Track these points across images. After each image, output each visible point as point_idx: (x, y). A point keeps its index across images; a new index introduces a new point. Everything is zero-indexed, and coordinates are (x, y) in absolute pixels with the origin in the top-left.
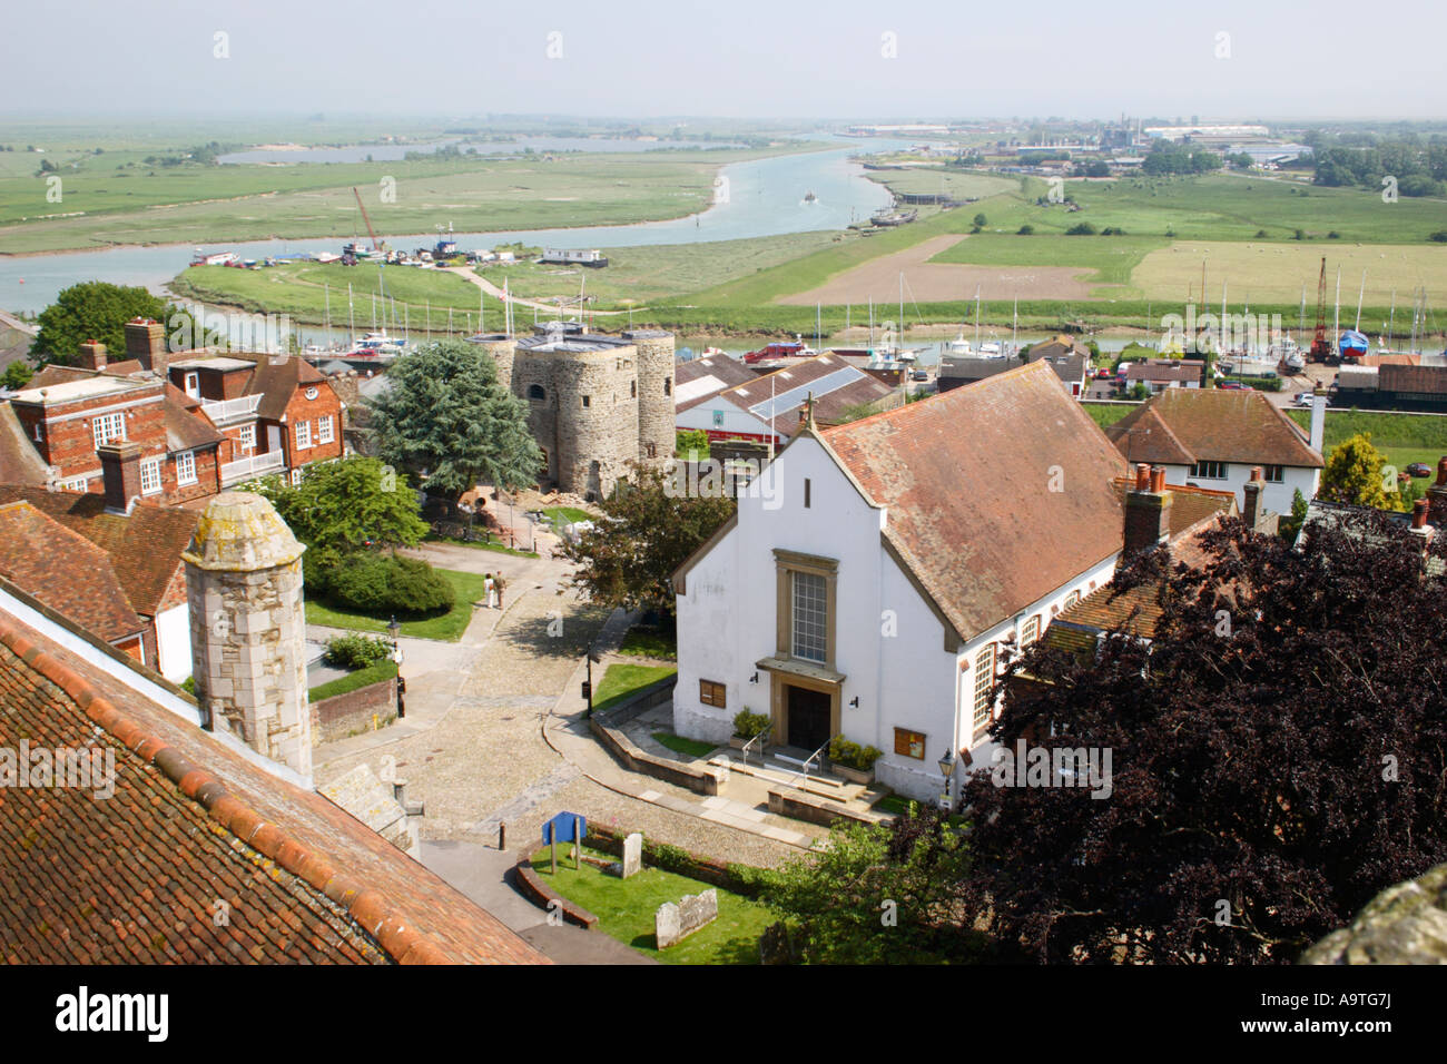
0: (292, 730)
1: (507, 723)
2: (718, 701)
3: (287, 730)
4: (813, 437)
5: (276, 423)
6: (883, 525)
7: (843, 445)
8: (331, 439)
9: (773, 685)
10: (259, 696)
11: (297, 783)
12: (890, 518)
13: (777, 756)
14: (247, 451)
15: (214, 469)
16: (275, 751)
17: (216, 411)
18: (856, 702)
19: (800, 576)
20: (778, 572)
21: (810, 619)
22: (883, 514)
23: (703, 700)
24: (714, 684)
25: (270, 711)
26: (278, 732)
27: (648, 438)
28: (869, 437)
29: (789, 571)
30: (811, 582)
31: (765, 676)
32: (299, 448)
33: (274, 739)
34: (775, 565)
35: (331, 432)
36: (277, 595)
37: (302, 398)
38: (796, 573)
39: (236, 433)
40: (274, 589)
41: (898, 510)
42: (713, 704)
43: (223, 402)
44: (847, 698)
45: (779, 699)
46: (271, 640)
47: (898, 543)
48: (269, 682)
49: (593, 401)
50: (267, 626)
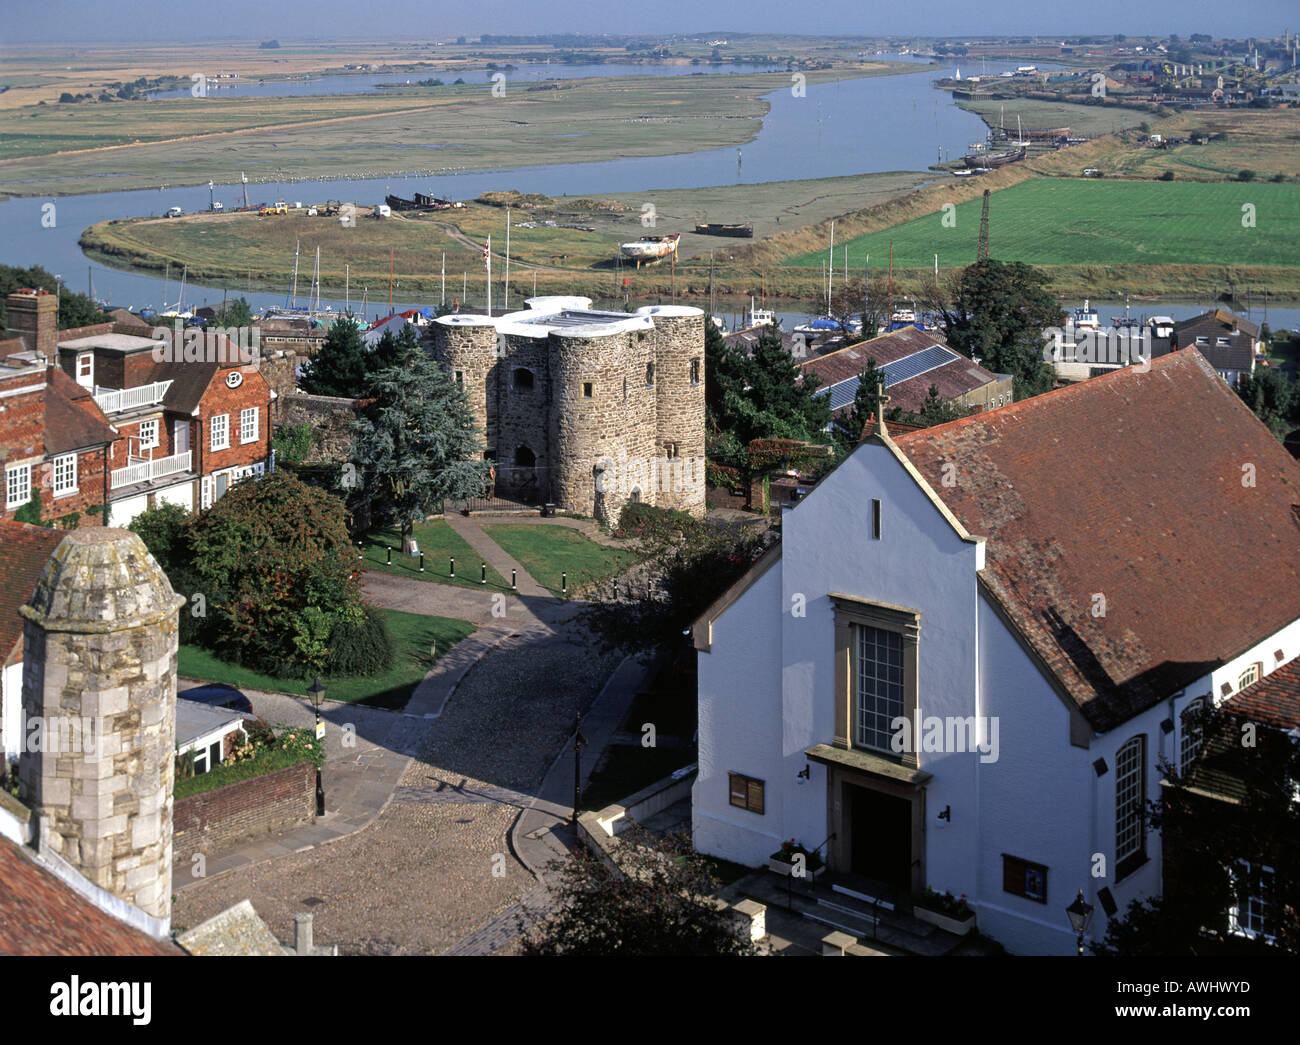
0: (146, 852)
1: (462, 827)
2: (754, 802)
3: (140, 852)
4: (882, 443)
5: (186, 417)
6: (980, 564)
7: (924, 455)
8: (255, 438)
9: (830, 783)
10: (107, 805)
11: (147, 929)
12: (990, 556)
13: (836, 888)
14: (146, 453)
15: (102, 476)
16: (121, 882)
17: (109, 401)
18: (946, 814)
19: (869, 632)
20: (837, 626)
21: (882, 691)
22: (981, 548)
23: (732, 801)
24: (748, 780)
25: (118, 825)
26: (127, 855)
27: (668, 436)
28: (960, 445)
29: (852, 625)
30: (882, 641)
31: (820, 773)
32: (214, 449)
33: (122, 865)
34: (832, 615)
35: (256, 430)
36: (141, 665)
37: (221, 386)
38: (862, 627)
39: (135, 429)
40: (138, 656)
41: (1001, 546)
42: (747, 808)
43: (122, 391)
44: (934, 809)
45: (838, 805)
46: (128, 726)
47: (1001, 591)
48: (120, 784)
49: (596, 389)
50: (122, 706)
